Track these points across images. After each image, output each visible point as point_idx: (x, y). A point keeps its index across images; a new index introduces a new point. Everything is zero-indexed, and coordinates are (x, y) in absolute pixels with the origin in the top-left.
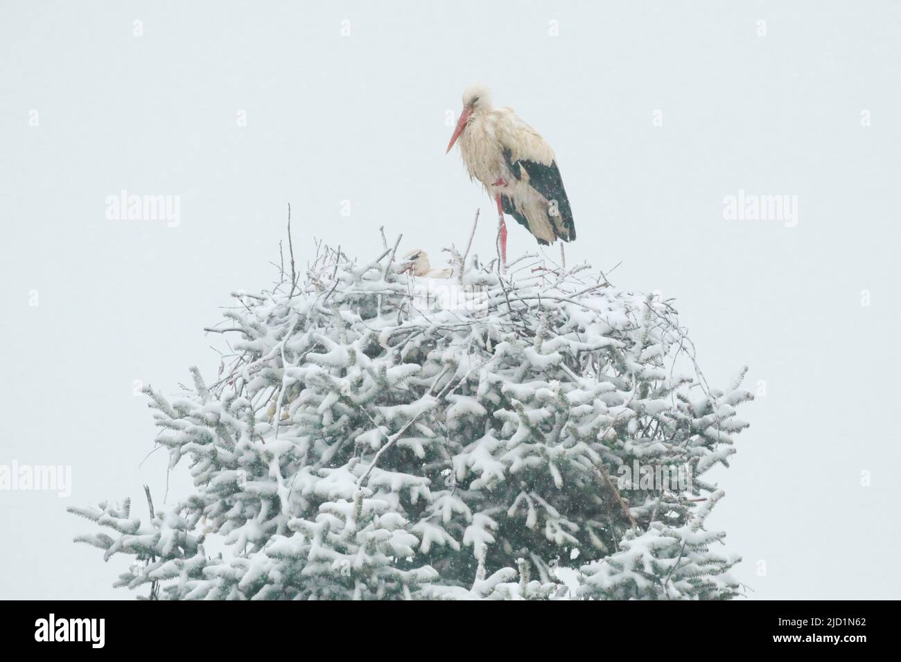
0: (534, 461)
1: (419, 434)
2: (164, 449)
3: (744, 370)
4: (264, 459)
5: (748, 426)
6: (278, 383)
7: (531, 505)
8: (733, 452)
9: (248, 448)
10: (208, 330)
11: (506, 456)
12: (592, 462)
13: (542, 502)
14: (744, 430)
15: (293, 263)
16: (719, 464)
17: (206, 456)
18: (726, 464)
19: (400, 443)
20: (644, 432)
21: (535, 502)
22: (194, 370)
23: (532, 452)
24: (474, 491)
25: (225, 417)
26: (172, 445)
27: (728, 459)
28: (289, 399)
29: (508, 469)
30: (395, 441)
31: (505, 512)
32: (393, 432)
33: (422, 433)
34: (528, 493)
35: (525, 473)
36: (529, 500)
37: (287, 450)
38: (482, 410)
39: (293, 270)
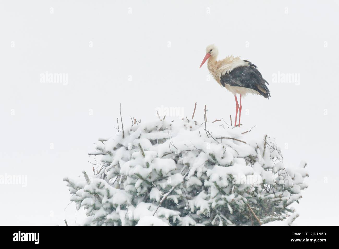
0: (222, 203)
1: (176, 193)
2: (74, 203)
3: (305, 165)
4: (114, 206)
5: (307, 187)
6: (118, 175)
7: (221, 220)
8: (301, 197)
9: (107, 202)
10: (90, 154)
11: (210, 201)
12: (244, 202)
13: (225, 218)
14: (305, 189)
15: (123, 127)
16: (295, 202)
17: (91, 206)
18: (298, 202)
19: (168, 198)
20: (265, 189)
21: (222, 218)
22: (85, 173)
23: (221, 199)
24: (198, 215)
25: (97, 190)
26: (77, 201)
27: (299, 201)
28: (123, 181)
29: (211, 206)
30: (166, 197)
31: (211, 223)
32: (165, 193)
33: (177, 193)
34: (219, 215)
35: (218, 207)
36: (220, 218)
37: (123, 203)
38: (200, 183)
39: (123, 130)
